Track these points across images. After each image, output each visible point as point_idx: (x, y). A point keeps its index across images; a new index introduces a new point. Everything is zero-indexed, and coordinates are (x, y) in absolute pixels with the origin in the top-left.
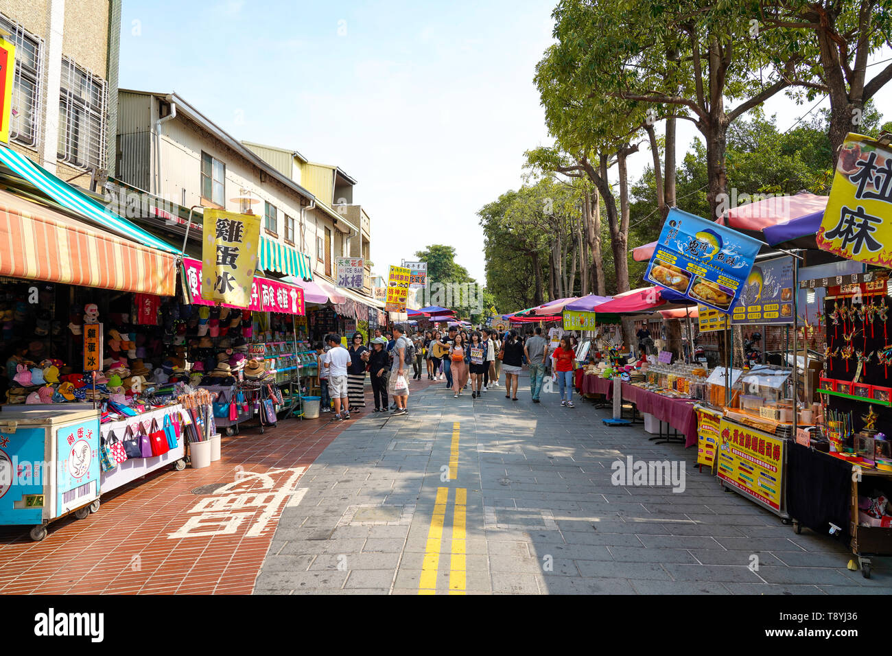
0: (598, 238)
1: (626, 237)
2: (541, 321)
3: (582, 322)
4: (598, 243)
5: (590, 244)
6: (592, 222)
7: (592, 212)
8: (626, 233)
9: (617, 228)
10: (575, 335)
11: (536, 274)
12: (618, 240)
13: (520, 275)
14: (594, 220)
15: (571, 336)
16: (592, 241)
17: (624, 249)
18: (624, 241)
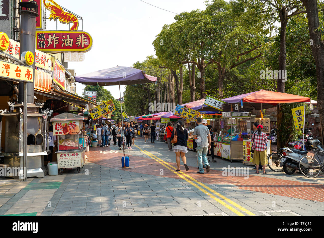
0: (173, 90)
1: (182, 92)
2: (152, 120)
3: (166, 121)
4: (173, 92)
5: (171, 92)
6: (171, 84)
7: (171, 81)
8: (182, 91)
9: (179, 89)
10: (165, 125)
11: (149, 99)
12: (179, 93)
13: (141, 98)
14: (172, 83)
15: (163, 125)
16: (171, 91)
17: (181, 96)
18: (181, 93)
